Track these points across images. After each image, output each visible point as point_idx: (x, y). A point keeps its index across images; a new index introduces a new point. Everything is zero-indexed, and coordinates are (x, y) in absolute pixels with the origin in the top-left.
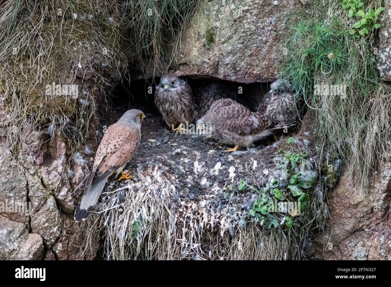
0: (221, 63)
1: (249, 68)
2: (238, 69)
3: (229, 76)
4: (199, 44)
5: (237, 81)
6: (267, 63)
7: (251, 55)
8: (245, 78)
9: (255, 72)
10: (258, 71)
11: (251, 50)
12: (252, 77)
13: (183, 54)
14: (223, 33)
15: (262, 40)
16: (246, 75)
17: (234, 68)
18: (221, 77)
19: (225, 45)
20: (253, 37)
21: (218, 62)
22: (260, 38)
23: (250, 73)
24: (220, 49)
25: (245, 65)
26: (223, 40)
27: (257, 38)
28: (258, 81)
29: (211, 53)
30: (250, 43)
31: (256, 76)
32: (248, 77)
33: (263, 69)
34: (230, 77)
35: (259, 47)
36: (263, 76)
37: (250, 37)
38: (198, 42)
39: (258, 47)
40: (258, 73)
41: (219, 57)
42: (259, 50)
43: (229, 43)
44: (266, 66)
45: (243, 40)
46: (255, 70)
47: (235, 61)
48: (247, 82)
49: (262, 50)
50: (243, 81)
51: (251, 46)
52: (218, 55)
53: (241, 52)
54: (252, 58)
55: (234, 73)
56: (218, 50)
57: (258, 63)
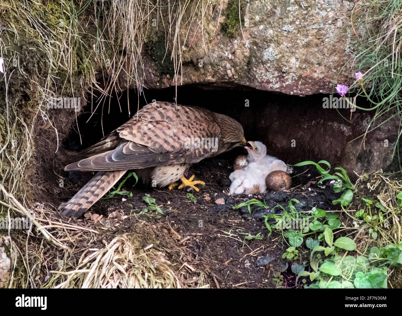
0: (254, 60)
1: (305, 69)
2: (285, 69)
3: (268, 82)
4: (215, 26)
5: (283, 91)
6: (336, 58)
7: (307, 45)
8: (297, 87)
9: (315, 75)
10: (322, 73)
11: (307, 36)
12: (309, 83)
13: (187, 45)
14: (257, 6)
15: (326, 17)
16: (299, 80)
17: (279, 69)
18: (255, 85)
19: (262, 27)
20: (311, 13)
21: (250, 57)
22: (323, 13)
23: (306, 77)
25: (298, 63)
26: (257, 18)
27: (318, 14)
28: (321, 91)
29: (236, 41)
30: (306, 24)
31: (316, 82)
32: (302, 84)
33: (329, 68)
34: (271, 85)
35: (323, 29)
36: (330, 82)
37: (306, 12)
38: (212, 23)
39: (320, 30)
40: (321, 76)
41: (250, 49)
43: (269, 23)
44: (336, 64)
45: (294, 17)
46: (316, 72)
47: (280, 55)
48: (302, 94)
49: (328, 36)
50: (295, 91)
51: (308, 28)
52: (249, 46)
53: (289, 39)
54: (310, 50)
55: (277, 77)
56: (249, 36)
57: (320, 59)
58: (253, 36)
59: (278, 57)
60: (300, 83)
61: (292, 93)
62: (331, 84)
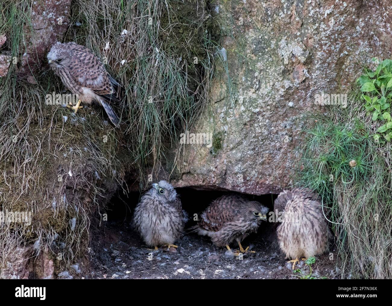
0: (229, 172)
1: (261, 178)
2: (248, 178)
3: (238, 186)
4: (204, 151)
5: (248, 192)
6: (281, 172)
7: (263, 163)
8: (256, 189)
9: (267, 182)
10: (271, 181)
11: (263, 157)
13: (186, 162)
14: (232, 138)
15: (275, 146)
16: (257, 185)
17: (244, 178)
18: (229, 187)
19: (234, 151)
20: (265, 143)
21: (226, 170)
22: (273, 144)
23: (261, 183)
24: (228, 157)
25: (256, 175)
26: (231, 146)
27: (270, 144)
28: (271, 192)
29: (218, 160)
30: (262, 150)
31: (269, 186)
32: (259, 188)
33: (276, 178)
34: (239, 188)
35: (273, 153)
37: (262, 143)
38: (203, 148)
39: (271, 154)
40: (271, 183)
41: (227, 165)
42: (272, 157)
43: (239, 149)
44: (280, 176)
45: (254, 145)
46: (267, 180)
47: (245, 170)
48: (258, 194)
49: (275, 158)
50: (254, 192)
51: (263, 153)
52: (226, 163)
53: (252, 159)
54: (264, 167)
55: (243, 183)
56: (226, 157)
57: (270, 172)
58: (229, 157)
59: (244, 171)
60: (257, 187)
61: (252, 193)
62: (277, 188)
